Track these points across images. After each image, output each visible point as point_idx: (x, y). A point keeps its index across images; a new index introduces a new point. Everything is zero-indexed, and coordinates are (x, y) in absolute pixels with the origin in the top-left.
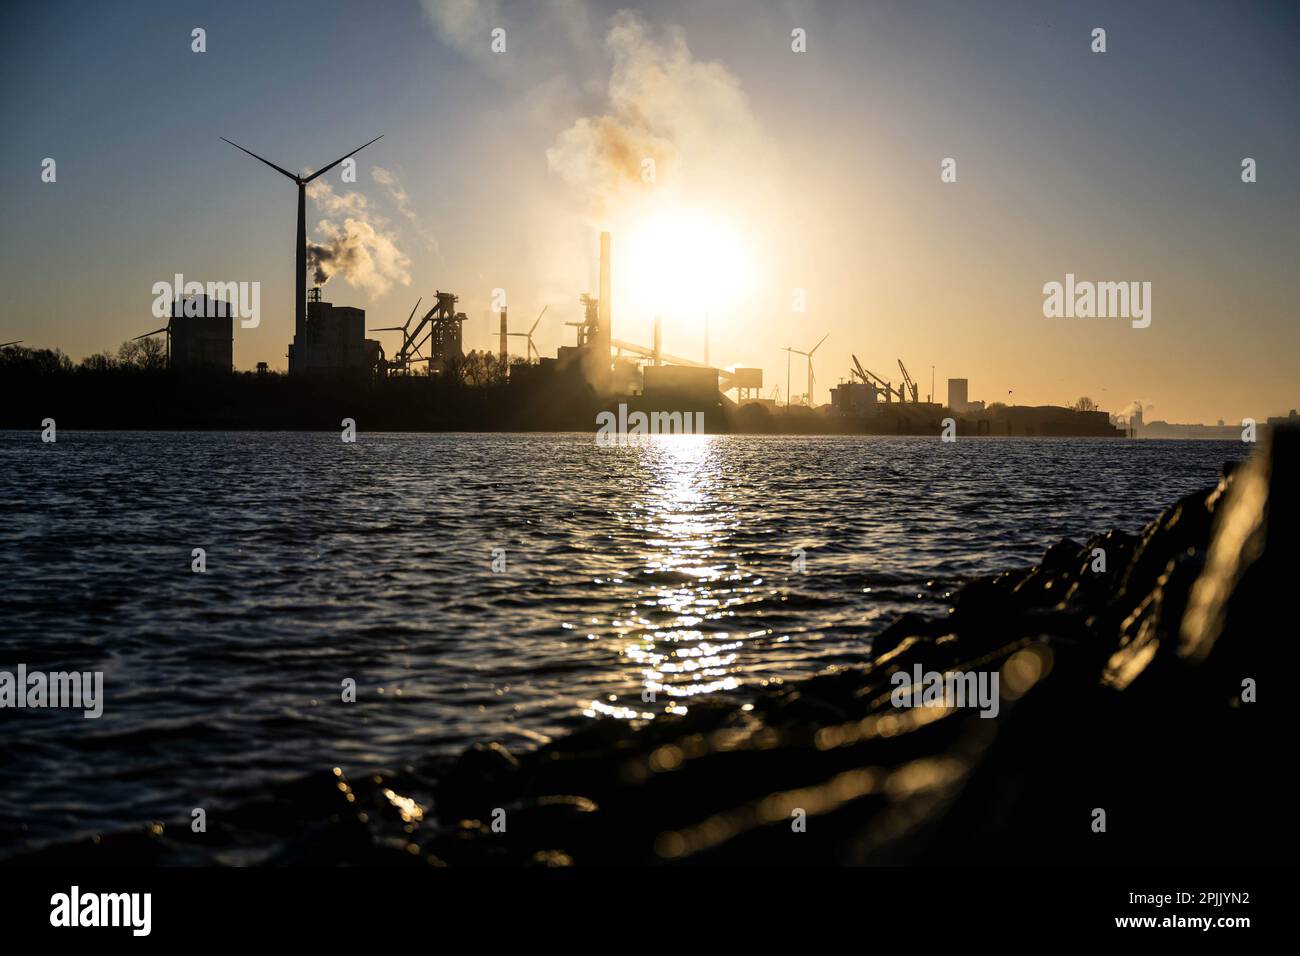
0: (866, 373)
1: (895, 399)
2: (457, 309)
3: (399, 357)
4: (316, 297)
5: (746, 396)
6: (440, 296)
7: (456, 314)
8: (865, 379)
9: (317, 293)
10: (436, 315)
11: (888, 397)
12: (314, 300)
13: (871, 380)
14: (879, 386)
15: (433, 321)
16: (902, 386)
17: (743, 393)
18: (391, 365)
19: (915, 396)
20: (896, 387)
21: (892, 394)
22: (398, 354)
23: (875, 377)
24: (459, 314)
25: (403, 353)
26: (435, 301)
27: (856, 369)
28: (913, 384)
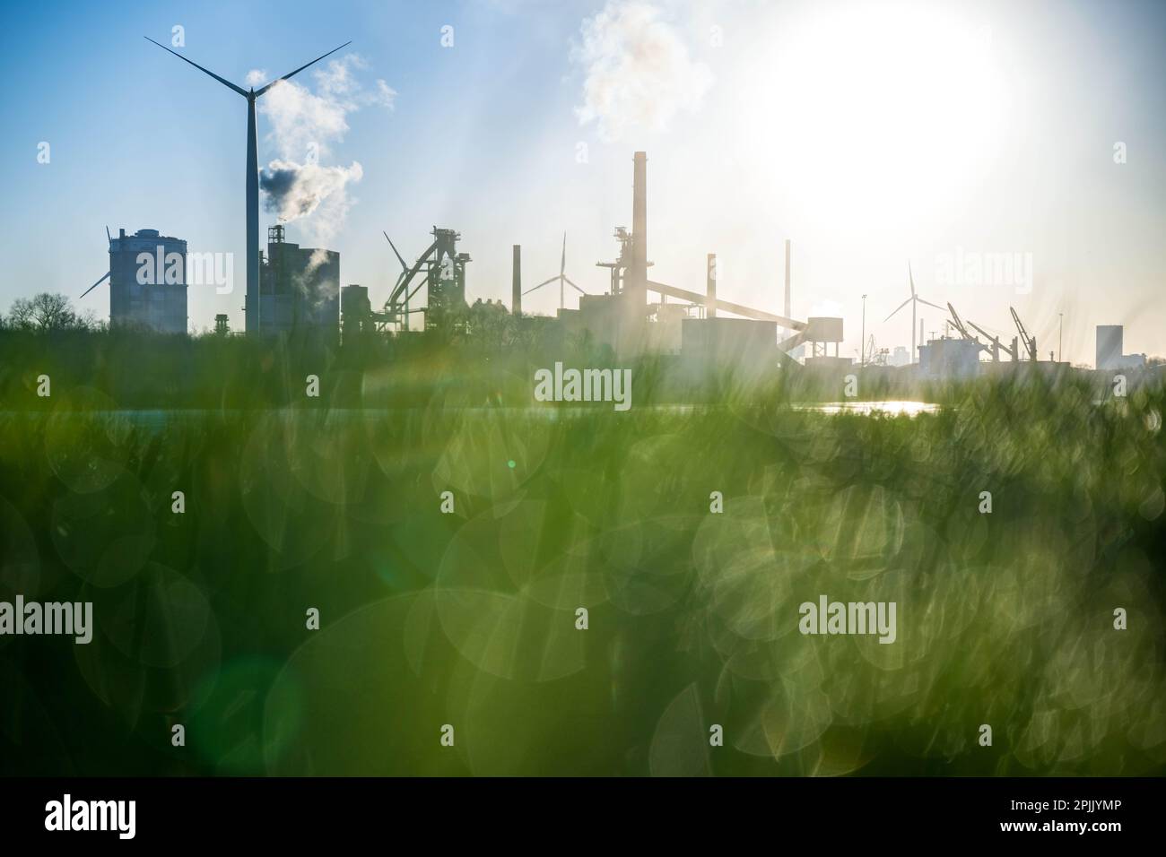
0: (965, 325)
1: (1005, 357)
2: (460, 248)
3: (389, 308)
4: (279, 237)
5: (822, 353)
6: (437, 232)
7: (457, 255)
8: (963, 332)
9: (279, 232)
10: (432, 257)
11: (995, 355)
12: (276, 241)
13: (973, 333)
14: (983, 340)
15: (430, 263)
16: (1015, 341)
17: (818, 349)
18: (378, 317)
19: (1033, 353)
20: (1007, 343)
21: (1000, 350)
22: (387, 304)
23: (979, 330)
24: (461, 255)
25: (393, 301)
26: (432, 240)
27: (953, 321)
28: (1031, 338)
